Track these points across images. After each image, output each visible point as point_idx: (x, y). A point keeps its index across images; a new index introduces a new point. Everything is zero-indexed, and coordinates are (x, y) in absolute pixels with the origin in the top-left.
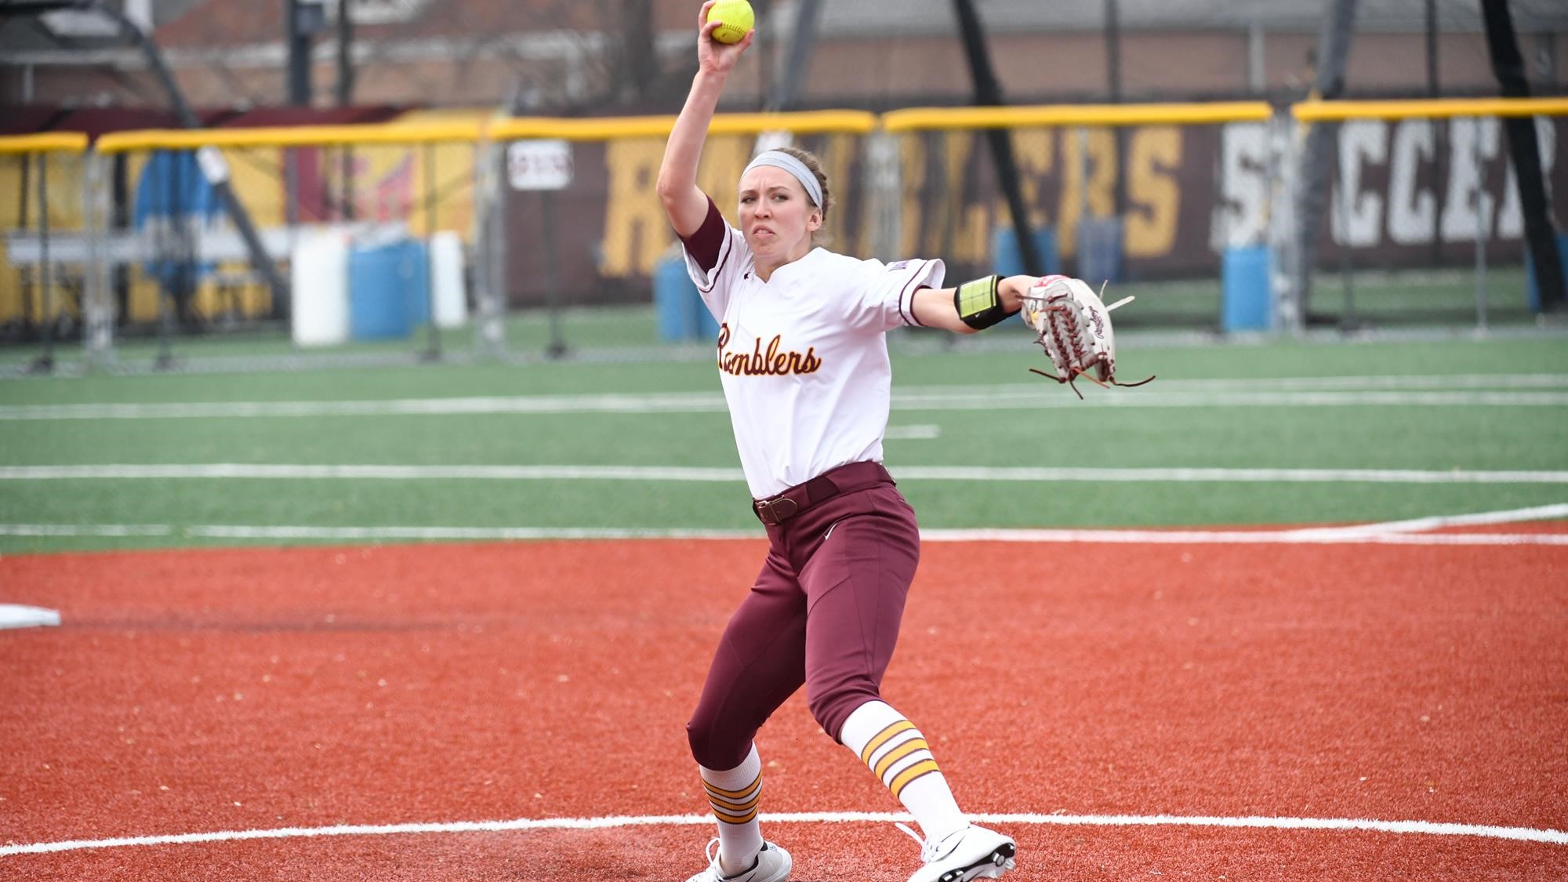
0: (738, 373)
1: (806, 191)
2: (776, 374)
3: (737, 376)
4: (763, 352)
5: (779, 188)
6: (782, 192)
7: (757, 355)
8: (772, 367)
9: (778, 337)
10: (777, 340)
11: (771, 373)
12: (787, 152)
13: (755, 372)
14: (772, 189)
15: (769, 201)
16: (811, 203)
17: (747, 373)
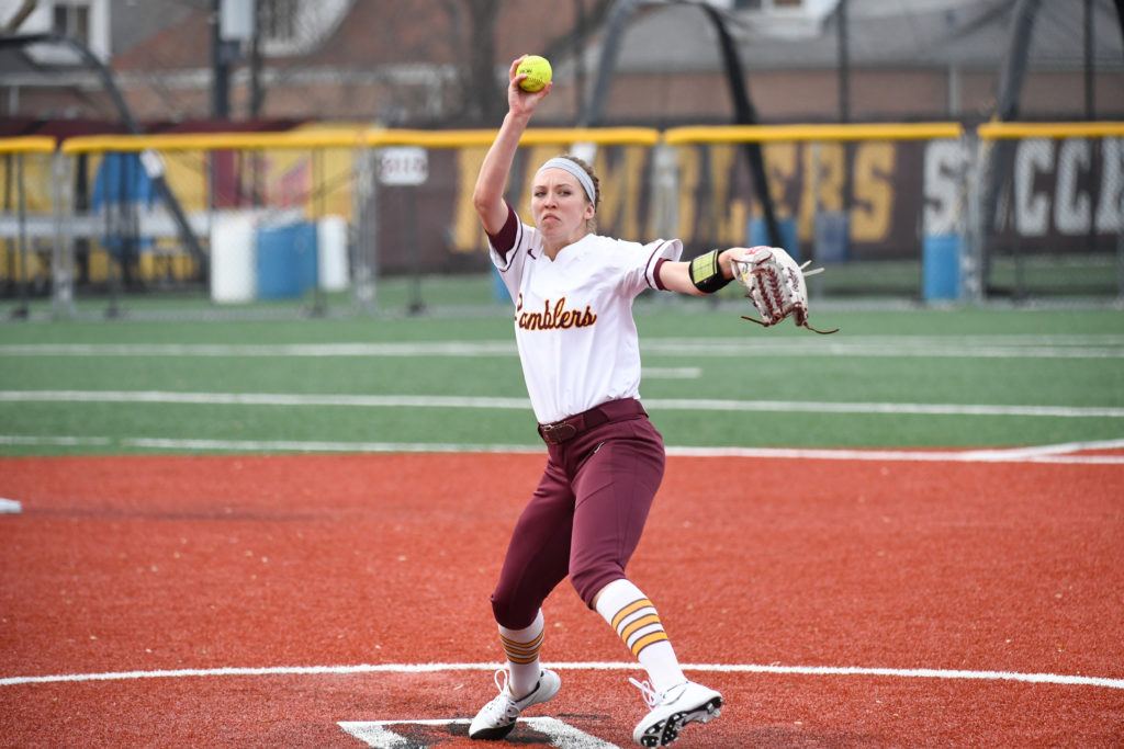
0: (533, 328)
1: (585, 190)
2: (560, 328)
3: (533, 331)
4: (551, 310)
5: (562, 186)
6: (566, 188)
7: (546, 313)
8: (558, 322)
9: (563, 300)
10: (561, 302)
11: (557, 327)
13: (545, 327)
15: (557, 194)
16: (587, 199)
17: (540, 328)
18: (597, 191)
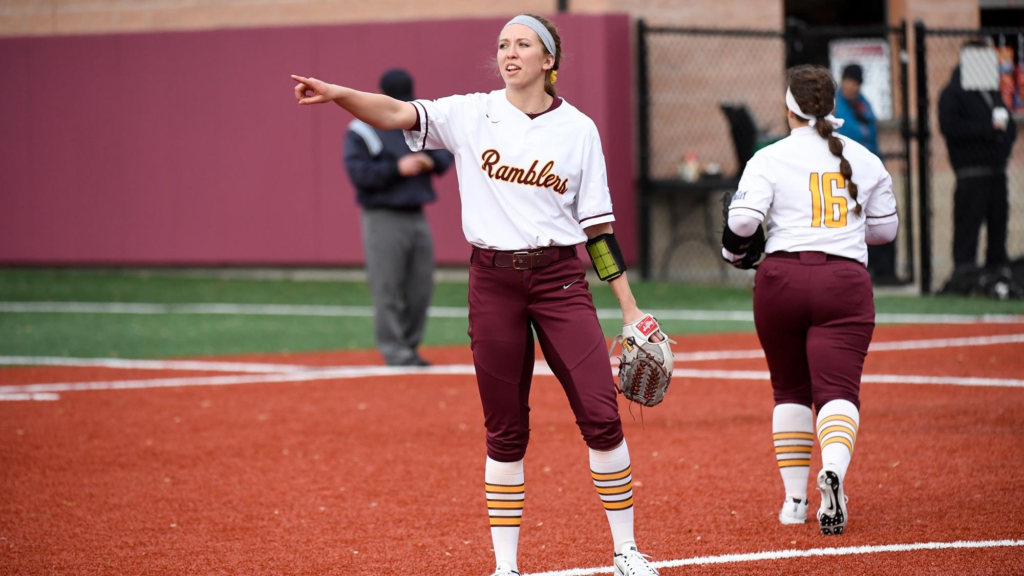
0: (512, 181)
1: (543, 43)
2: (543, 187)
3: (512, 183)
4: (538, 170)
5: (523, 39)
6: (524, 41)
7: (531, 170)
8: (542, 180)
9: (552, 163)
10: (551, 164)
11: (539, 185)
12: (533, 17)
13: (525, 182)
14: (519, 40)
15: (517, 46)
16: (546, 51)
17: (519, 181)
18: (558, 47)
